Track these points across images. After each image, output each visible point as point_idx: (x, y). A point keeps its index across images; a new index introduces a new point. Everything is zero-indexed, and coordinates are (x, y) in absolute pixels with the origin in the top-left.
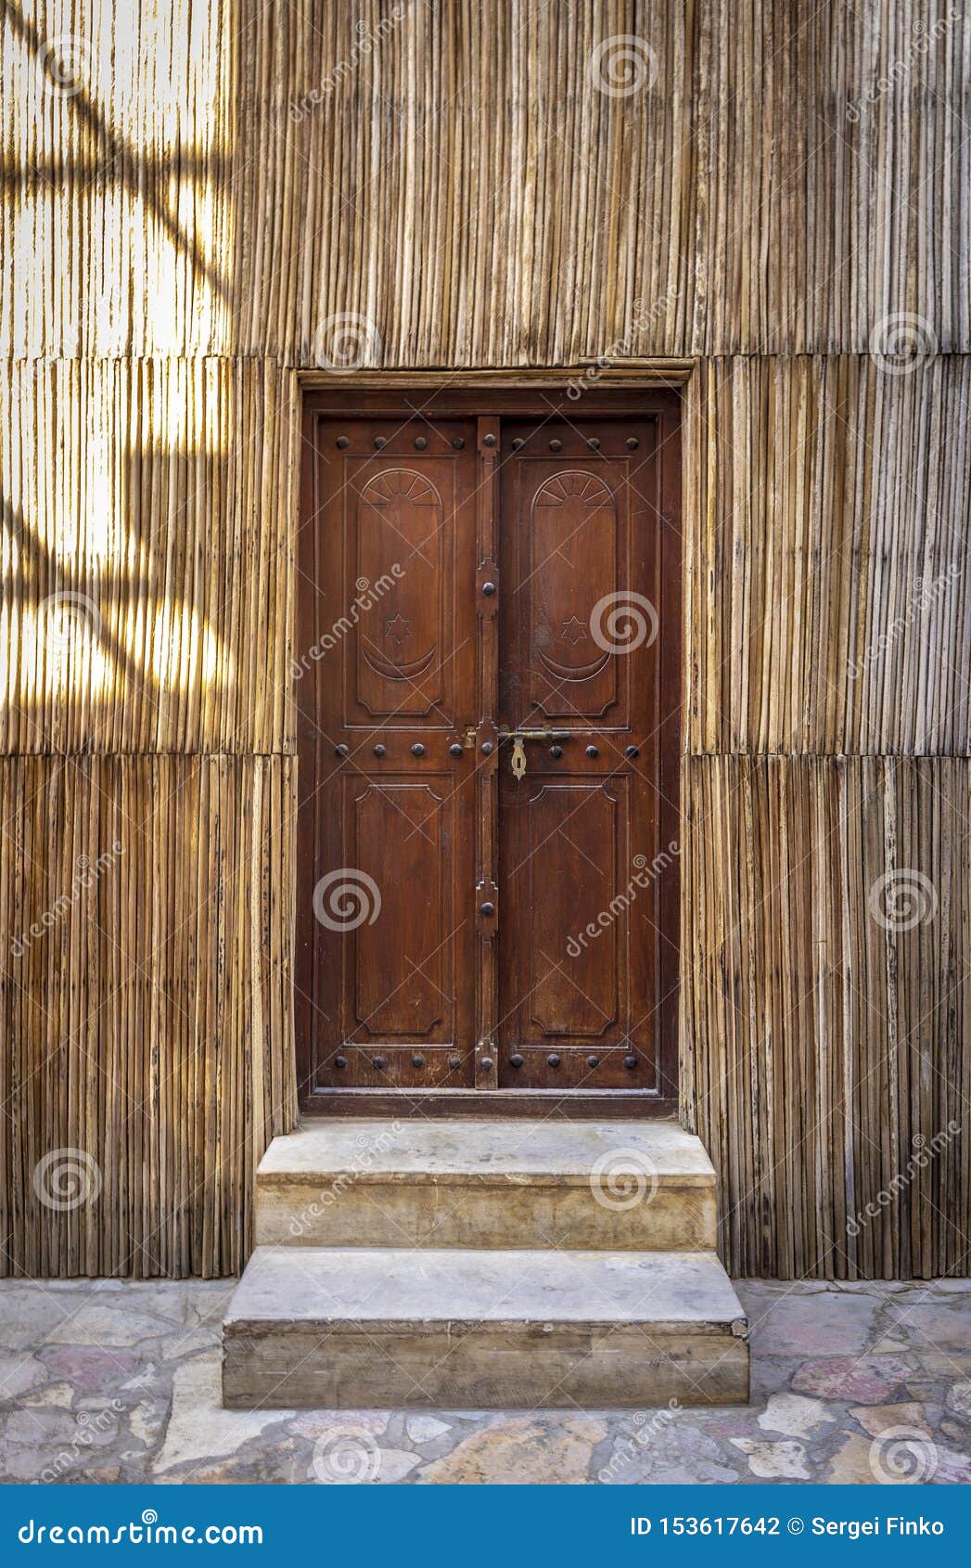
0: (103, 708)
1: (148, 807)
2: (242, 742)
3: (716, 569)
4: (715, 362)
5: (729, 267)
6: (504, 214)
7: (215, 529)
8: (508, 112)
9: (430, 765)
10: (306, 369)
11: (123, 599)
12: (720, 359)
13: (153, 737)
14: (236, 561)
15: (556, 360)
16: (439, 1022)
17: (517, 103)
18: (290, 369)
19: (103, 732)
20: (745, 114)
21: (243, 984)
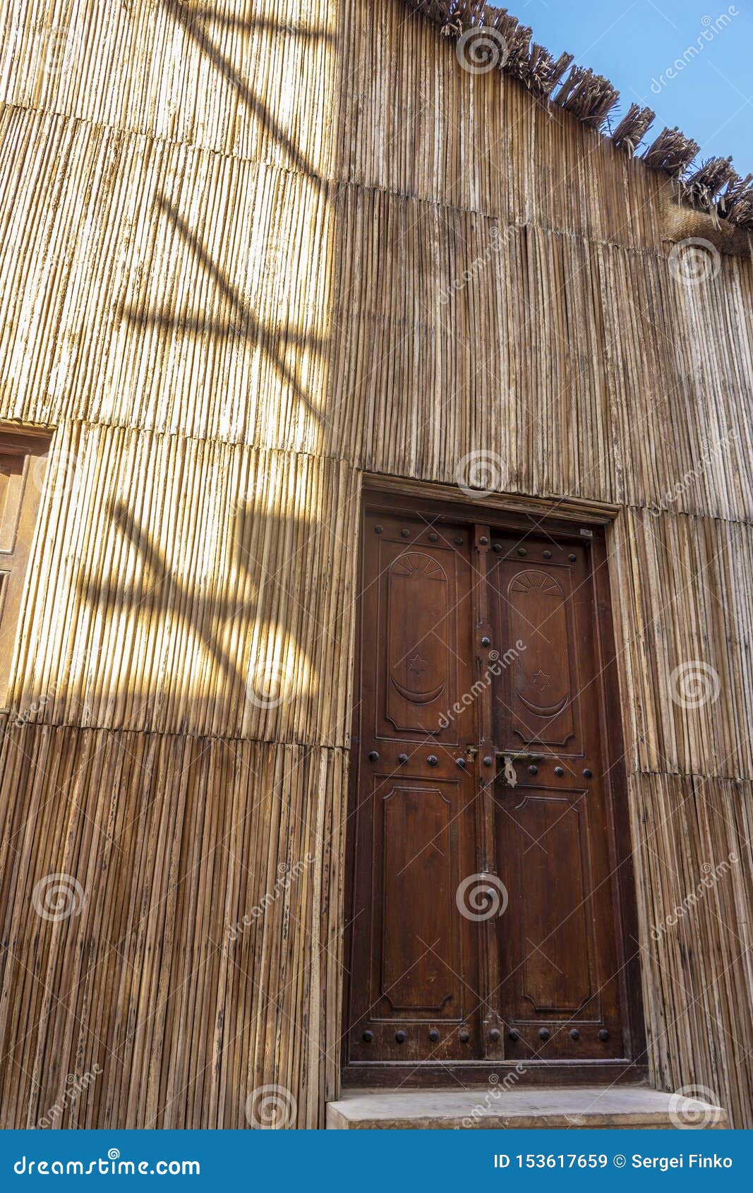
0: (199, 699)
1: (231, 784)
2: (311, 735)
3: (645, 639)
4: (632, 510)
5: (634, 456)
6: (498, 402)
7: (299, 570)
8: (497, 347)
9: (442, 773)
10: (369, 471)
11: (223, 616)
12: (634, 508)
13: (239, 726)
14: (313, 595)
15: (535, 492)
16: (450, 998)
17: (503, 343)
18: (358, 470)
19: (197, 718)
20: (633, 375)
21: (304, 949)
